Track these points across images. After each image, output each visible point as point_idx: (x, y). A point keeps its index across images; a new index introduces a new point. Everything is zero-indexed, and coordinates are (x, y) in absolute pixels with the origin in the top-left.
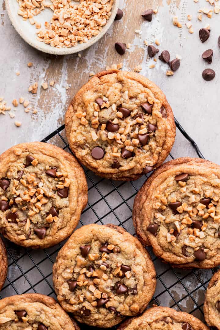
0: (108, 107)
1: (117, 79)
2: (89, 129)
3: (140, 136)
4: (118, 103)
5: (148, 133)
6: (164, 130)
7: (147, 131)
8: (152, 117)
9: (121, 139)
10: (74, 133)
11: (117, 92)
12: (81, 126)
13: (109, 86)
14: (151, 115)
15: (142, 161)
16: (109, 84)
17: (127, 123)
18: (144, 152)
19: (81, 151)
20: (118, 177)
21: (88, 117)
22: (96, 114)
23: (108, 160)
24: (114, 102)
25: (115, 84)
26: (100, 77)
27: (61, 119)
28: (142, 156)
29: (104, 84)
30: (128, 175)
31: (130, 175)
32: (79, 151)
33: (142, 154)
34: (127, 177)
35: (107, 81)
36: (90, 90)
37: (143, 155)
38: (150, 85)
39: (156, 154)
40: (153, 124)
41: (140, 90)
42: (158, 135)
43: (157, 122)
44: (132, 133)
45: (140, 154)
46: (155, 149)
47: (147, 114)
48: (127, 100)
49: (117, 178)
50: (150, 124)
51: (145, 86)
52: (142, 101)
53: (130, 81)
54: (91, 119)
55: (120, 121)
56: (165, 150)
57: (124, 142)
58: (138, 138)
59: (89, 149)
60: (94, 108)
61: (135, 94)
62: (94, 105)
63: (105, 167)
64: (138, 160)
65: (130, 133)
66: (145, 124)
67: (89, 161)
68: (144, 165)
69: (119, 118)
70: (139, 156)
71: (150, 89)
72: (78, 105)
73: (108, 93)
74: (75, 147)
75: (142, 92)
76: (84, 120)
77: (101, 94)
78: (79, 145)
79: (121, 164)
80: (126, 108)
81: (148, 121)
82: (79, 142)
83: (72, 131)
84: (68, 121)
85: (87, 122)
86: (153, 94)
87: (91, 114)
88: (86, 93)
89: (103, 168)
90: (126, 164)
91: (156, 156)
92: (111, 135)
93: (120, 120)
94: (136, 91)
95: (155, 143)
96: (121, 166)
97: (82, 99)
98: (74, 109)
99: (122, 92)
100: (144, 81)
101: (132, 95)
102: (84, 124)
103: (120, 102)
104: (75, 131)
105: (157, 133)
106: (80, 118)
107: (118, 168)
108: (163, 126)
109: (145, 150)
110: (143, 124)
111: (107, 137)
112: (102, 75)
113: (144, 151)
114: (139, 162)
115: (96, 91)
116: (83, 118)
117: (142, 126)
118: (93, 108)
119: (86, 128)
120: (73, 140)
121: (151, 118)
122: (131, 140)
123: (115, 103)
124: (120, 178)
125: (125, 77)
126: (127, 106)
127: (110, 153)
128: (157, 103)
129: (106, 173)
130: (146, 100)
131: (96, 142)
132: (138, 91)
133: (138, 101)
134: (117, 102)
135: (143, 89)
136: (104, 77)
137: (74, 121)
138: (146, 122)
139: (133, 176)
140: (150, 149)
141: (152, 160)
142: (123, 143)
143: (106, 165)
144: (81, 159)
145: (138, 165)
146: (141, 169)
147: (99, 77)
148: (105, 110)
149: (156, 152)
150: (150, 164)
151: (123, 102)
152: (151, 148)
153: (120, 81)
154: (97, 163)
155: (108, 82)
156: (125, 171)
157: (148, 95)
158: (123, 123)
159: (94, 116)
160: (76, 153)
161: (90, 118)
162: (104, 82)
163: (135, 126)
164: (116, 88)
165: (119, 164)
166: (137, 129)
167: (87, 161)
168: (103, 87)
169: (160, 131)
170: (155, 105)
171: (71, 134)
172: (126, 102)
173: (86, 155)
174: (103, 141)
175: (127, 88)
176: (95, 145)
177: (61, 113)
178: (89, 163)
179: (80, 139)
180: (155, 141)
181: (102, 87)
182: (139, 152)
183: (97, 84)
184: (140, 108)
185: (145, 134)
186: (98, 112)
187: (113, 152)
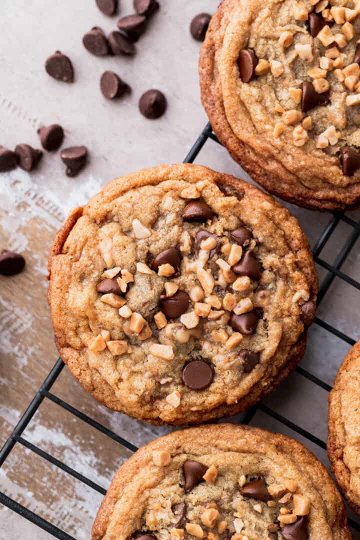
0: (132, 280)
1: (95, 222)
2: (138, 352)
3: (239, 269)
4: (141, 254)
5: (245, 249)
6: (265, 219)
7: (240, 247)
8: (222, 216)
9: (213, 308)
10: (121, 385)
11: (119, 239)
12: (121, 362)
13: (95, 245)
14: (217, 216)
15: (285, 305)
16: (91, 242)
17: (191, 272)
18: (272, 289)
19: (167, 403)
20: (272, 380)
21: (117, 333)
22: (125, 311)
23: (228, 365)
24: (133, 260)
25: (101, 232)
26: (61, 249)
27: (100, 464)
28: (275, 298)
29: (84, 252)
30: (285, 356)
31: (289, 354)
32: (161, 406)
33: (272, 296)
34: (287, 363)
35: (82, 240)
36: (71, 286)
37: (277, 294)
38: (161, 173)
39: (294, 270)
40: (237, 228)
41: (155, 195)
42: (264, 237)
43: (238, 218)
44: (217, 280)
45: (270, 298)
46: (284, 263)
47: (209, 222)
48: (152, 234)
49: (272, 383)
50: (232, 231)
51: (154, 183)
52: (178, 209)
53: (120, 200)
54: (126, 330)
55: (177, 281)
56: (300, 249)
57: (222, 308)
58: (238, 275)
59: (176, 384)
60: (111, 306)
61: (154, 209)
62: (105, 303)
63: (236, 384)
64: (278, 311)
65: (217, 282)
66: (224, 239)
67: (198, 404)
68: (295, 310)
69: (171, 278)
70: (270, 304)
71: (168, 179)
72: (77, 334)
73: (107, 257)
74: (147, 407)
75: (161, 196)
76: (114, 347)
77: (96, 274)
78: (151, 397)
79: (258, 348)
80: (163, 250)
81: (225, 230)
82: (146, 390)
83: (115, 387)
84: (88, 379)
85: (124, 343)
86: (183, 181)
87: (117, 321)
88: (70, 299)
89: (233, 388)
90: (264, 340)
91: (296, 274)
92: (189, 319)
93: (175, 280)
94: (150, 205)
95: (274, 255)
96: (259, 353)
97: (74, 316)
98: (77, 350)
99: (126, 232)
100: (141, 177)
101: (152, 218)
102: (123, 352)
103: (143, 250)
104: (120, 380)
105: (260, 235)
106: (107, 348)
107: (259, 363)
108: (257, 213)
109: (269, 284)
110: (221, 245)
111: (185, 328)
112: (62, 245)
113: (270, 286)
114: (282, 314)
115: (82, 278)
116: (109, 343)
117: (224, 249)
118: (108, 308)
119: (132, 356)
120: (134, 398)
121: (222, 220)
122: (231, 291)
123: (137, 261)
124: (276, 378)
125: (105, 202)
126: (161, 243)
127: (218, 352)
128: (205, 187)
129: (247, 392)
130: (181, 202)
131: (176, 358)
132: (154, 200)
133: (171, 218)
134: (139, 256)
135: (157, 189)
136: (69, 241)
137: (101, 366)
138: (223, 236)
139: (295, 349)
140: (275, 273)
141: (298, 287)
142: (222, 312)
143: (235, 378)
144: (180, 416)
145: (287, 320)
146: (298, 321)
147: (60, 251)
148: (134, 290)
149: (290, 268)
150: (301, 298)
151: (149, 246)
152: (275, 270)
153: (106, 219)
154: (214, 393)
155: (86, 240)
156: (276, 353)
157: (177, 190)
158: (185, 279)
159: (124, 319)
160: (161, 416)
161: (122, 331)
162: (78, 248)
163: (210, 262)
164: (111, 236)
165: (253, 352)
166: (220, 262)
167: (194, 409)
168: (86, 258)
169: (261, 227)
170: (206, 193)
171: (117, 393)
172: (153, 238)
173: (181, 399)
174: (186, 344)
175: (130, 215)
176: (180, 366)
177: (88, 459)
178: (200, 409)
179: (143, 384)
180: (269, 251)
181: (84, 260)
182: (264, 297)
183: (71, 266)
184: (186, 225)
185: (243, 257)
186: (125, 304)
187: (220, 344)
